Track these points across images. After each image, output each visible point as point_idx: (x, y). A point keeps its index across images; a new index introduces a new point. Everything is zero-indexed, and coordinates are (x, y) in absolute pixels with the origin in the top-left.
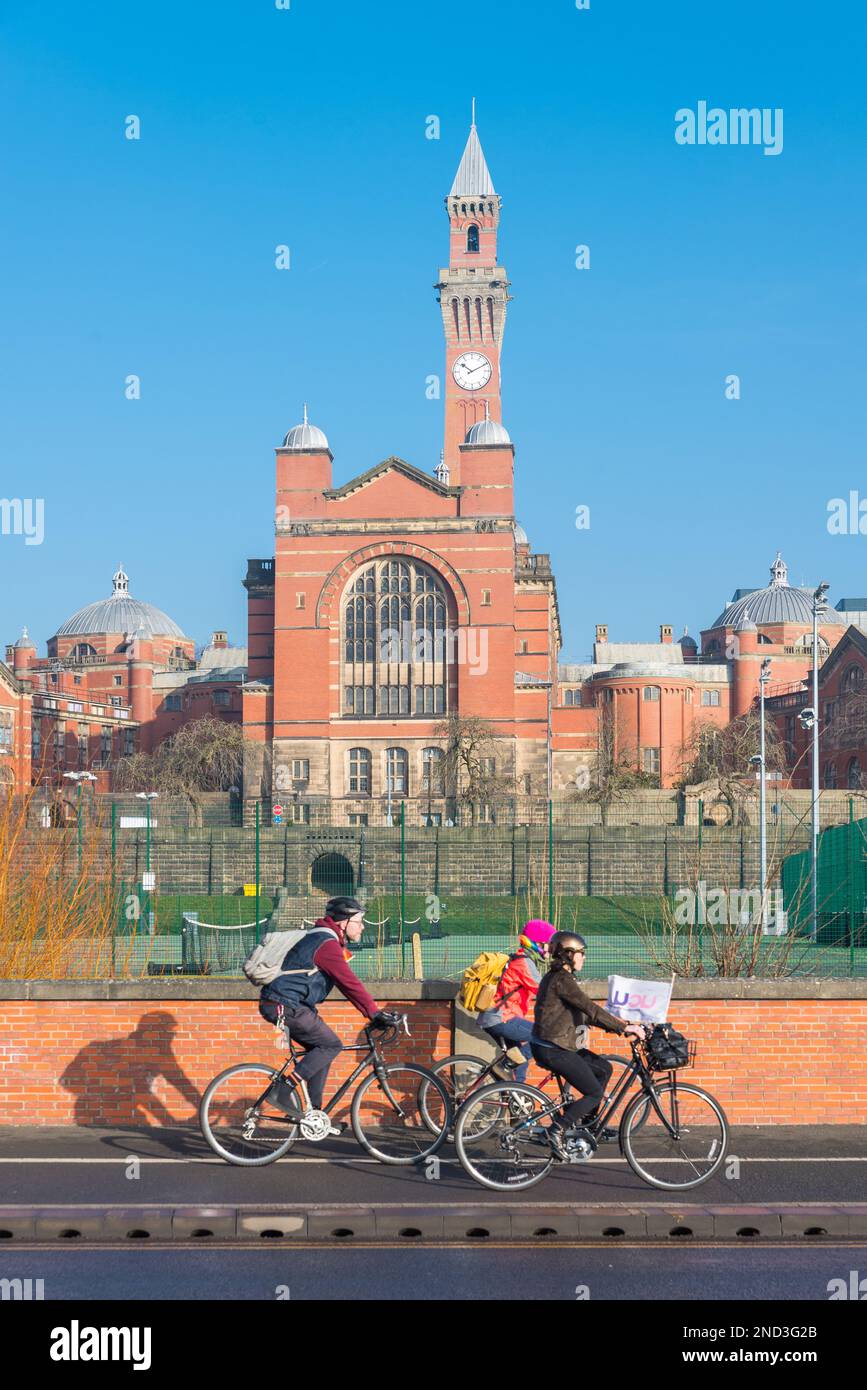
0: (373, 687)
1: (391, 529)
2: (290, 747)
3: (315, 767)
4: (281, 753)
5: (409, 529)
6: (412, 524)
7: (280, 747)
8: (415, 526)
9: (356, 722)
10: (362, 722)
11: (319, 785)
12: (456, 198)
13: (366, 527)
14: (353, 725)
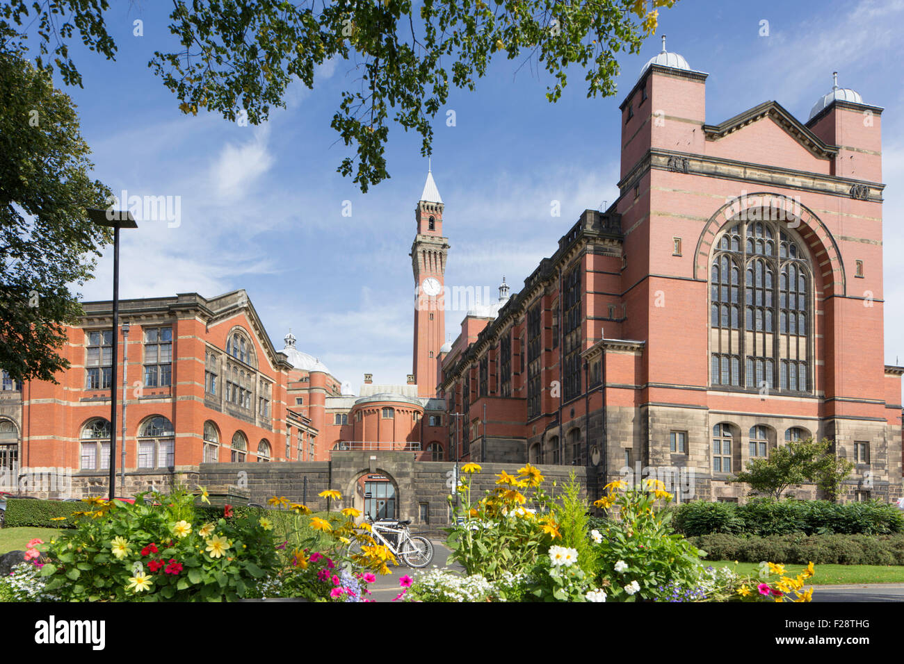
0: (740, 357)
1: (770, 180)
2: (667, 415)
3: (695, 440)
4: (658, 421)
5: (789, 182)
6: (791, 178)
7: (657, 413)
8: (793, 180)
9: (725, 394)
10: (731, 394)
11: (699, 462)
12: (425, 202)
13: (745, 173)
14: (723, 397)
